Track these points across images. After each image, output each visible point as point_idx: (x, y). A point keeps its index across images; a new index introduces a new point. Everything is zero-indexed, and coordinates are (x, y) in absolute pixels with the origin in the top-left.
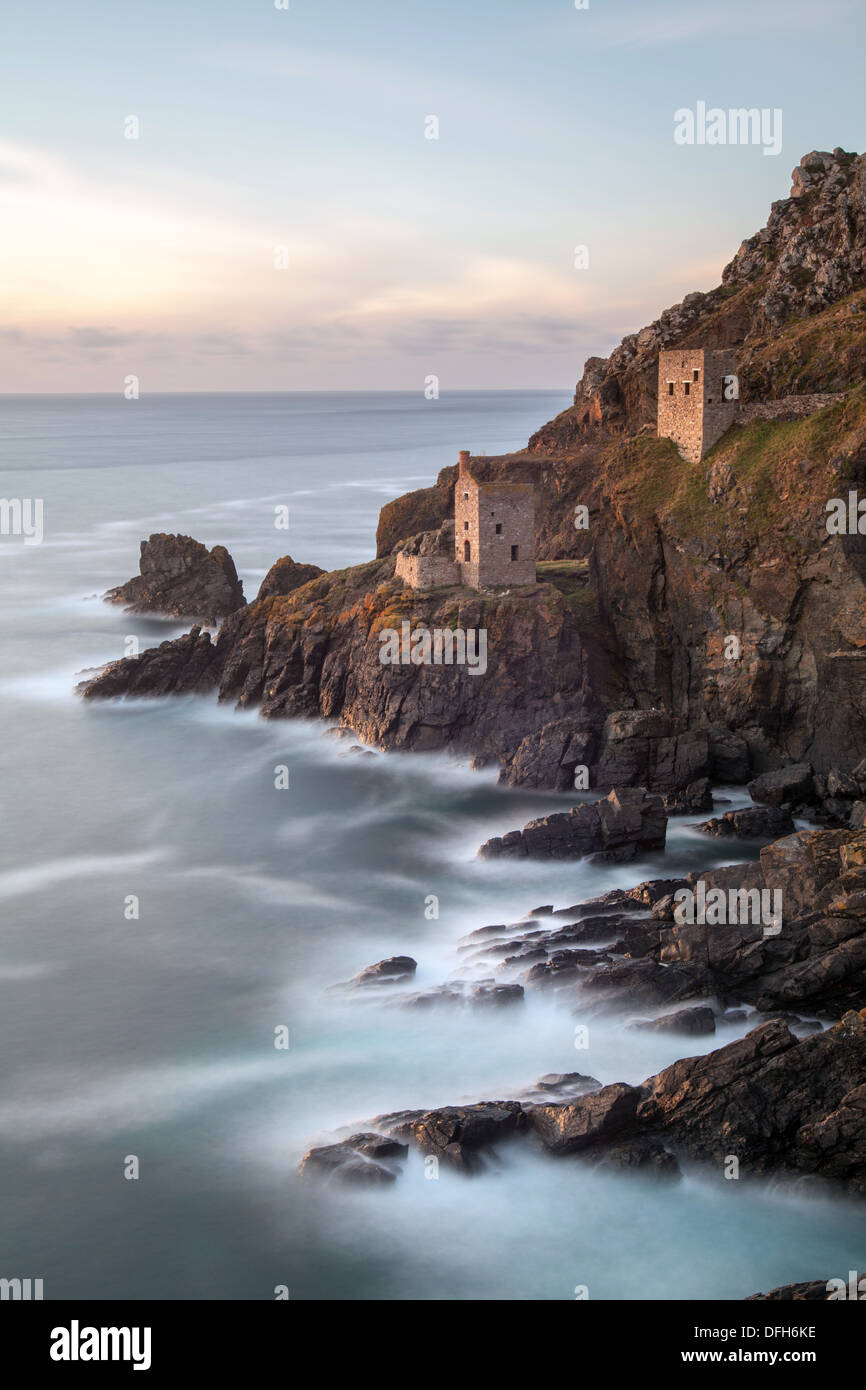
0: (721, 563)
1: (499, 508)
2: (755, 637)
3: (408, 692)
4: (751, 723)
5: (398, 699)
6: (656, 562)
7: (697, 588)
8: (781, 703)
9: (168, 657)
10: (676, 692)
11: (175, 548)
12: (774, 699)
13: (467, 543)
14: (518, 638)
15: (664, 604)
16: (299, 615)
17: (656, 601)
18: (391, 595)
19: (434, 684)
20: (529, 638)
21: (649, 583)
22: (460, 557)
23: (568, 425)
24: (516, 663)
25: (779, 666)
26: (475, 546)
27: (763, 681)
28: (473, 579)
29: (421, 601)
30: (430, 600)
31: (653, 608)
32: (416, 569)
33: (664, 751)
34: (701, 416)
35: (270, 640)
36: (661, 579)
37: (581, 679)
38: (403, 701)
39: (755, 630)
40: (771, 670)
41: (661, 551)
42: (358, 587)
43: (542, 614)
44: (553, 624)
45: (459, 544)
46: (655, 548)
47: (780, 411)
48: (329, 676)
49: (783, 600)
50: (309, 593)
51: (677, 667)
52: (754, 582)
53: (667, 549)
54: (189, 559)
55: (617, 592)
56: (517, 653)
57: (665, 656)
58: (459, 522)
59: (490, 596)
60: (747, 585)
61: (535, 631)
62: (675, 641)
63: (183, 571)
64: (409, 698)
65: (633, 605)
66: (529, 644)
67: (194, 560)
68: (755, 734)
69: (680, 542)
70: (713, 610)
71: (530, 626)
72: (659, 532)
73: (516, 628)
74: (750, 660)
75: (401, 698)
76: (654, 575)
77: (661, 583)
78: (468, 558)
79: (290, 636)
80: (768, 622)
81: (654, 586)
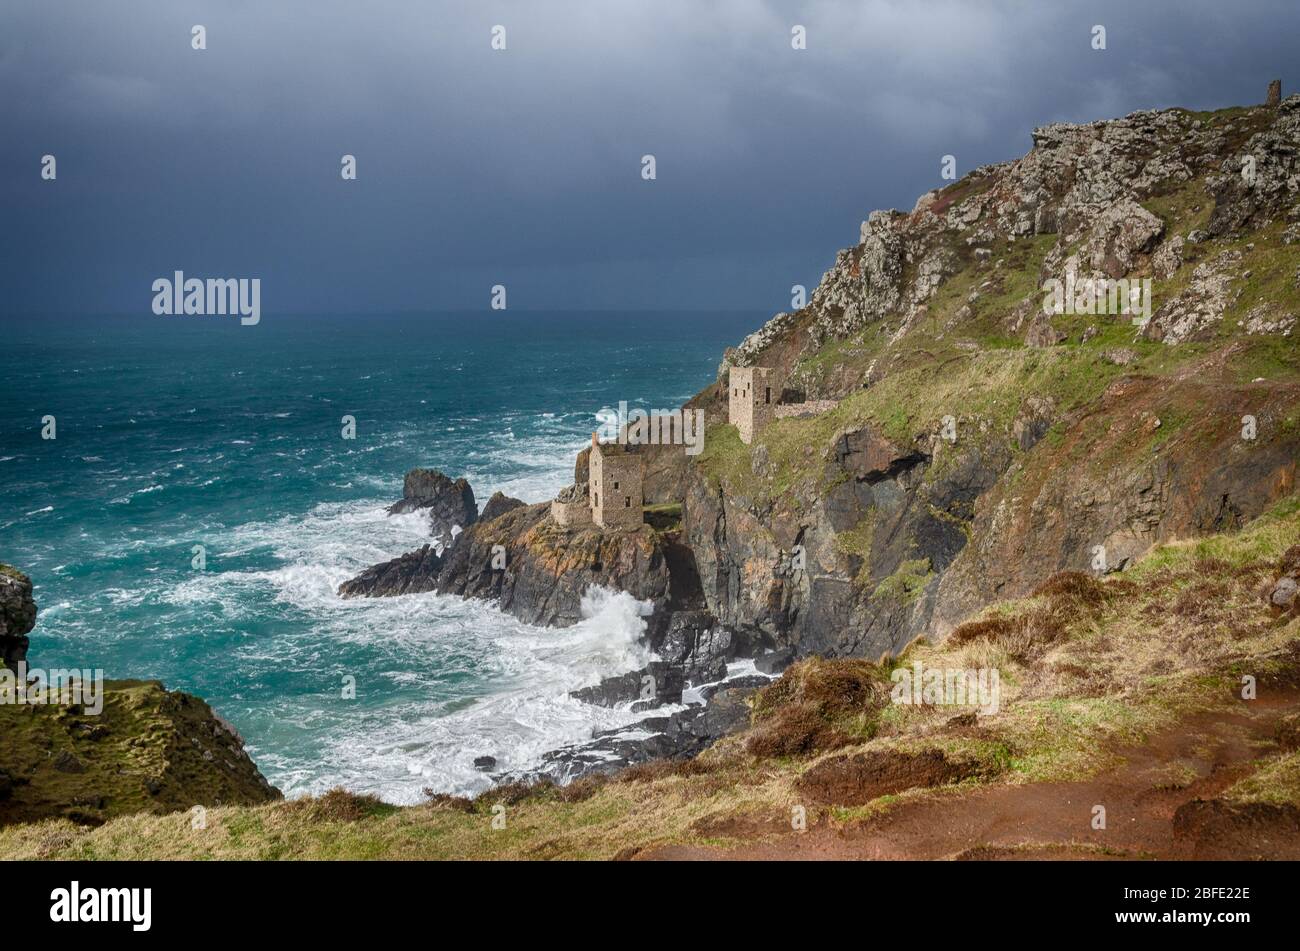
0: (755, 513)
1: (617, 472)
2: (772, 563)
3: (550, 595)
4: (767, 620)
5: (543, 599)
6: (720, 510)
7: (741, 528)
8: (787, 609)
9: (404, 565)
10: (730, 597)
11: (428, 480)
12: (783, 604)
13: (596, 494)
14: (623, 560)
15: (724, 539)
16: (491, 539)
17: (719, 537)
18: (544, 529)
19: (567, 590)
20: (631, 560)
21: (714, 525)
22: (592, 503)
23: (706, 398)
24: (623, 576)
25: (787, 584)
26: (600, 495)
27: (776, 593)
28: (598, 518)
29: (562, 533)
30: (569, 533)
31: (717, 541)
32: (562, 511)
33: (704, 637)
34: (751, 412)
35: (472, 554)
36: (722, 520)
37: (664, 588)
38: (546, 601)
39: (772, 559)
40: (782, 586)
41: (722, 504)
42: (534, 519)
43: (640, 544)
44: (648, 549)
45: (592, 495)
46: (718, 501)
47: (801, 411)
48: (507, 581)
49: (790, 540)
50: (501, 523)
51: (731, 581)
52: (774, 527)
53: (726, 502)
54: (438, 489)
55: (695, 529)
56: (622, 570)
57: (723, 575)
58: (591, 481)
59: (608, 531)
60: (770, 528)
61: (635, 554)
62: (731, 563)
63: (433, 497)
64: (551, 599)
65: (705, 538)
66: (631, 564)
67: (441, 489)
68: (769, 627)
69: (732, 498)
70: (749, 544)
71: (632, 552)
72: (721, 491)
73: (622, 554)
74: (768, 578)
75: (545, 599)
76: (718, 520)
77: (722, 525)
78: (596, 505)
79: (485, 552)
80: (781, 554)
81: (718, 526)
